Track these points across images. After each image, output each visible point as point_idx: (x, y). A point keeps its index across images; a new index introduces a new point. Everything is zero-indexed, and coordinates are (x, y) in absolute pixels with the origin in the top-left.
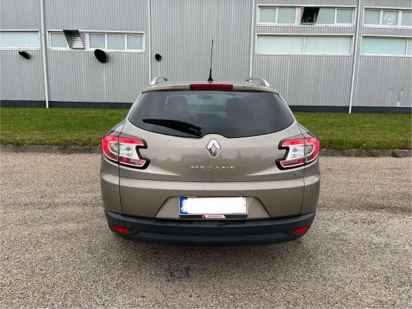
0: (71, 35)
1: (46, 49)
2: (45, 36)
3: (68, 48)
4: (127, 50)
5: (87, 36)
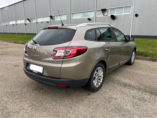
0: (104, 11)
1: (96, 17)
2: (96, 12)
3: (102, 16)
4: (124, 14)
5: (109, 10)
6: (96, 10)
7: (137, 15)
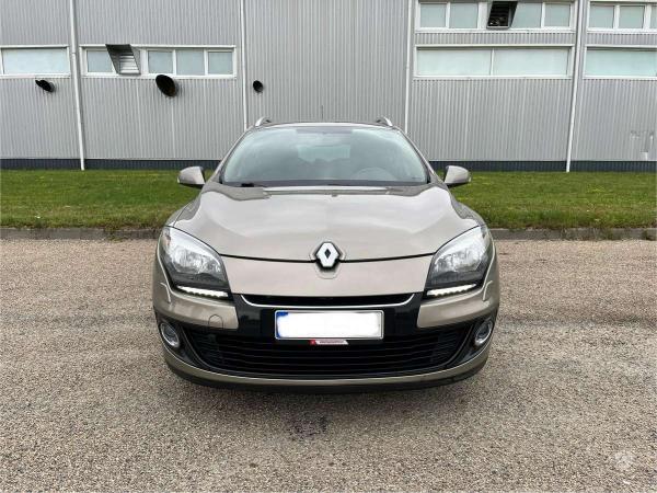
0: (119, 52)
1: (79, 76)
2: (77, 54)
3: (113, 74)
4: (208, 76)
5: (144, 54)
6: (77, 47)
7: (258, 86)
